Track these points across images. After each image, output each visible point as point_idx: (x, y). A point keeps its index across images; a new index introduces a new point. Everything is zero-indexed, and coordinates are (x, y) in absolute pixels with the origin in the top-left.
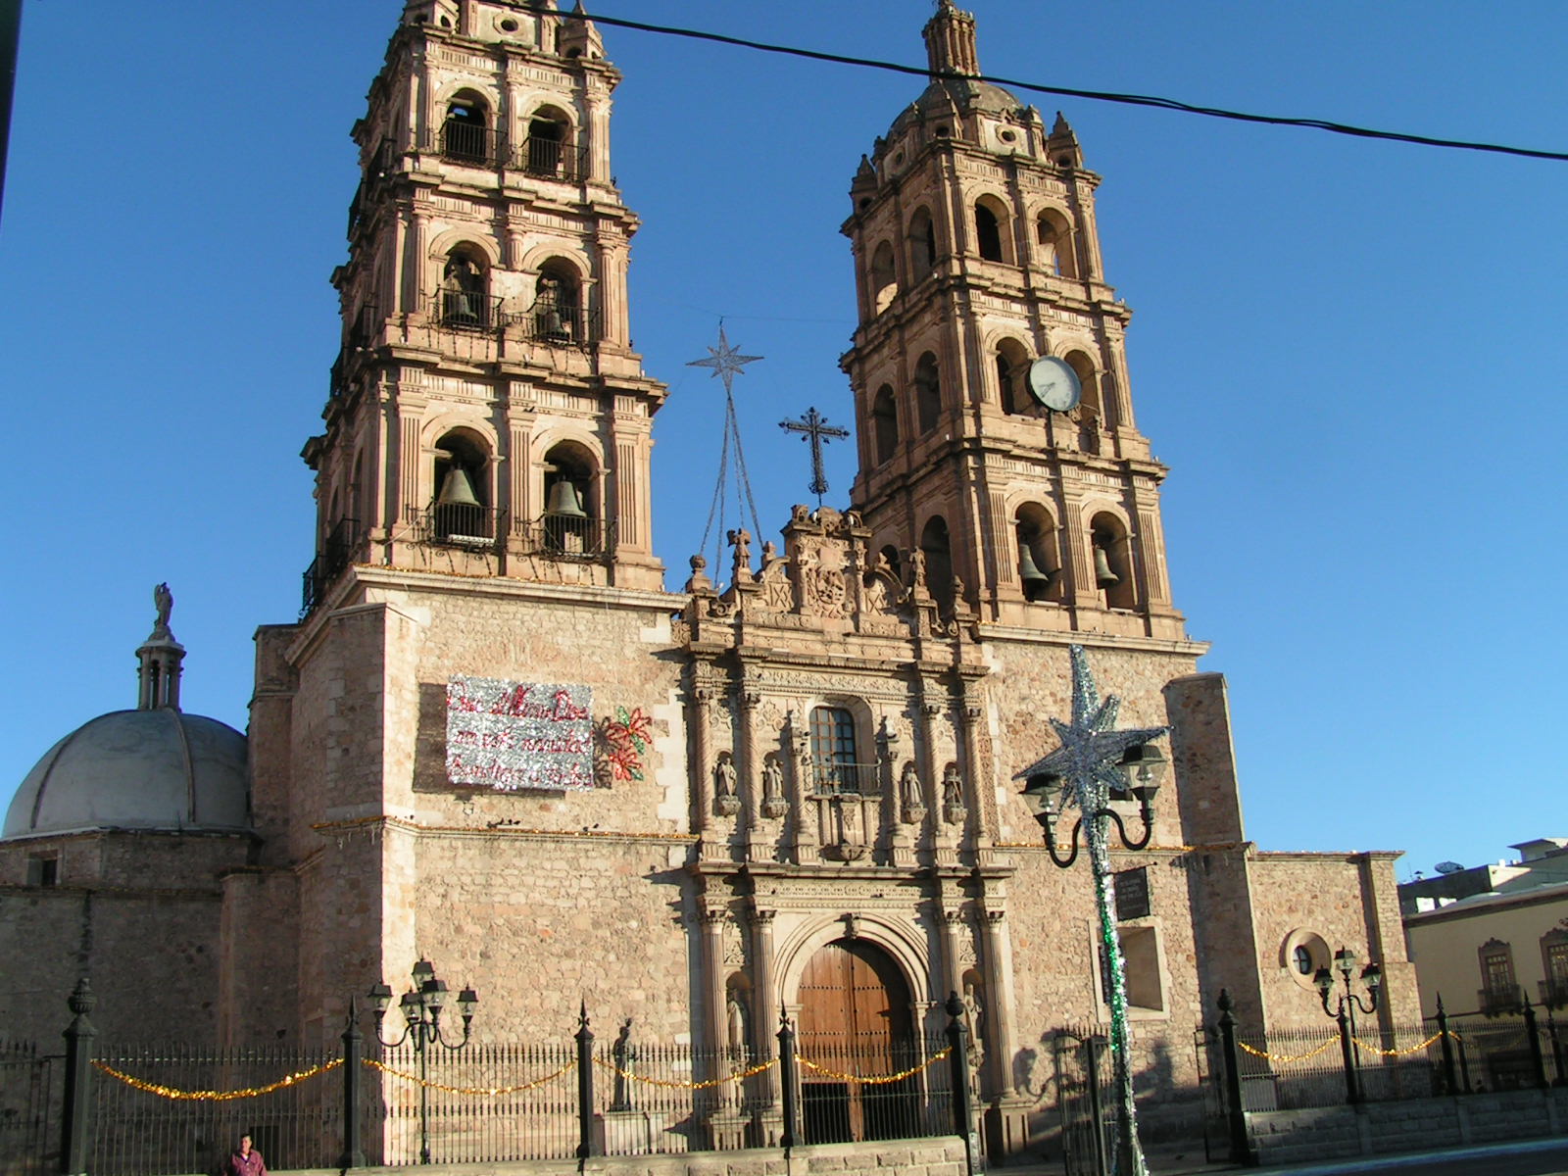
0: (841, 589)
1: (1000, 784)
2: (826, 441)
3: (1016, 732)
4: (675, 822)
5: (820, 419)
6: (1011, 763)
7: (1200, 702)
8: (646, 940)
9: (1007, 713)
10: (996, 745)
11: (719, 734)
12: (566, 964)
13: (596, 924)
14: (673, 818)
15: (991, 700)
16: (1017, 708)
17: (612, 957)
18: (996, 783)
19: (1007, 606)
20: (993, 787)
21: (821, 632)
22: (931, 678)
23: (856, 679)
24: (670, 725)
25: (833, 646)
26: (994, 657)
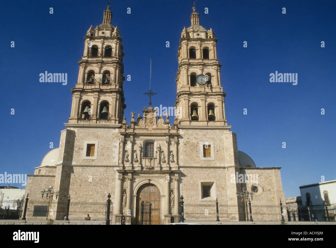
0: (152, 121)
2: (153, 95)
3: (186, 145)
4: (116, 163)
5: (149, 96)
7: (228, 138)
8: (108, 183)
9: (184, 141)
11: (126, 147)
12: (94, 187)
13: (100, 180)
14: (115, 162)
17: (102, 186)
22: (168, 136)
23: (153, 137)
24: (116, 146)
25: (149, 131)
26: (182, 131)
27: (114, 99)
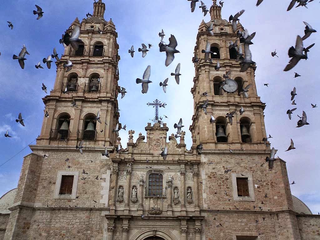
0: (159, 143)
1: (204, 193)
2: (160, 107)
3: (211, 178)
4: (105, 205)
6: (208, 186)
9: (208, 173)
10: (204, 182)
11: (120, 181)
15: (203, 170)
16: (211, 171)
19: (210, 144)
20: (202, 193)
21: (152, 154)
22: (183, 164)
23: (161, 166)
24: (106, 179)
25: (155, 158)
26: (205, 158)
27: (104, 112)
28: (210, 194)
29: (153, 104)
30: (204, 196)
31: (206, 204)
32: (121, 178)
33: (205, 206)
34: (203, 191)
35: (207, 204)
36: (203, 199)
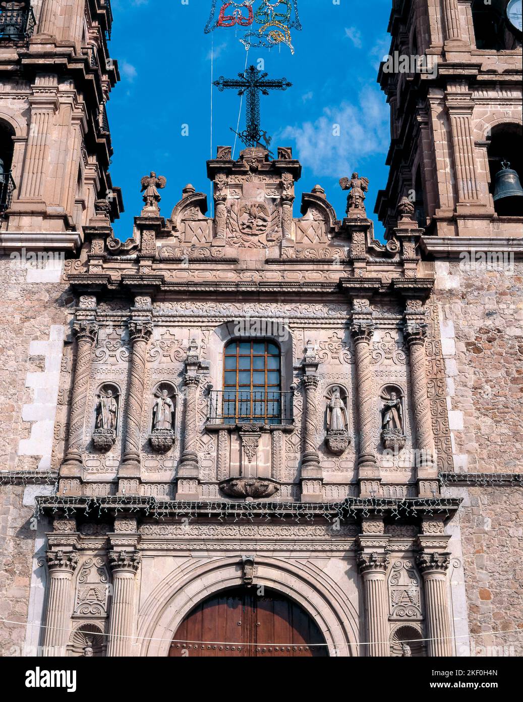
0: (265, 220)
1: (455, 407)
2: (265, 93)
3: (478, 350)
5: (260, 75)
6: (471, 384)
9: (466, 330)
10: (452, 367)
11: (104, 367)
14: (34, 453)
15: (446, 318)
16: (479, 323)
18: (449, 406)
19: (470, 223)
20: (445, 410)
21: (234, 261)
22: (363, 297)
23: (275, 305)
24: (46, 360)
25: (248, 274)
26: (451, 273)
27: (44, 111)
28: (477, 414)
29: (236, 84)
30: (456, 420)
31: (461, 451)
32: (108, 353)
33: (461, 463)
34: (449, 400)
35: (468, 452)
36: (452, 435)
